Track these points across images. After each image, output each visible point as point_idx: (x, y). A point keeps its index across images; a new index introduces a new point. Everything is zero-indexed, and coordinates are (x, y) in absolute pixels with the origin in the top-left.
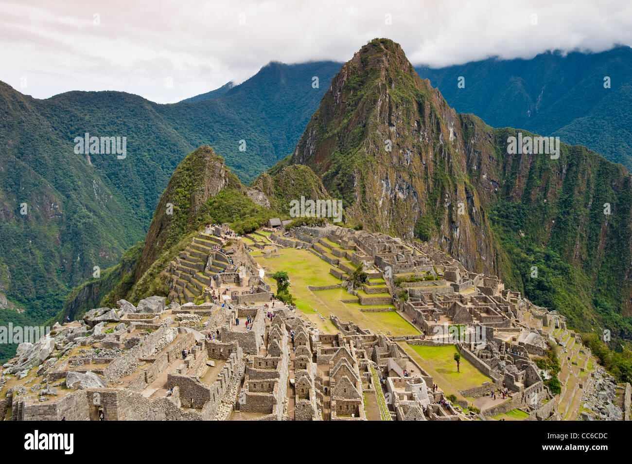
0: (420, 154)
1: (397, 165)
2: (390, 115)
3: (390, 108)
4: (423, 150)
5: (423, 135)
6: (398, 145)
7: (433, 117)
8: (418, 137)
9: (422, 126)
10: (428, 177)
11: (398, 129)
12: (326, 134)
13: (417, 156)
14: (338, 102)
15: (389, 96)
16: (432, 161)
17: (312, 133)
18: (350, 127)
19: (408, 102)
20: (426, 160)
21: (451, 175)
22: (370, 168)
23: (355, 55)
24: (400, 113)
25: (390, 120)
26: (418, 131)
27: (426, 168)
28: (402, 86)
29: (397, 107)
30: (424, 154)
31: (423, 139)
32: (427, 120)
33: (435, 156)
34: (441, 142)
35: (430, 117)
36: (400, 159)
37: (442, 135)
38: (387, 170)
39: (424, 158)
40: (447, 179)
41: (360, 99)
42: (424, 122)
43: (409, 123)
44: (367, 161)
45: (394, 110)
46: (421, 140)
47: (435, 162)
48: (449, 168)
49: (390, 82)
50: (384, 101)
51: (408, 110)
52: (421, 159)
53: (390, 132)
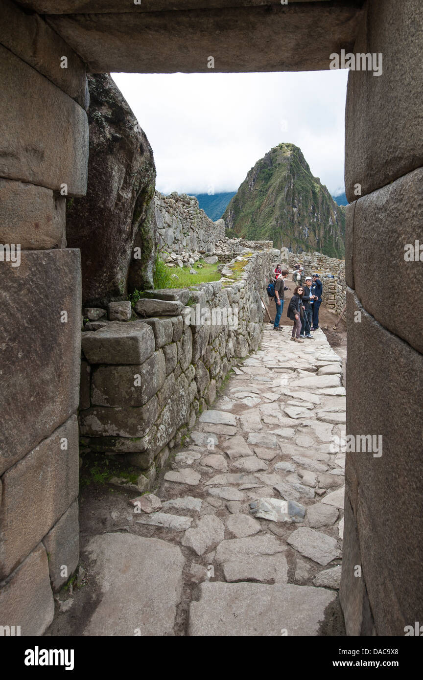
0: (314, 231)
1: (298, 238)
2: (293, 199)
3: (294, 193)
4: (317, 228)
5: (317, 217)
6: (299, 222)
7: (324, 204)
8: (314, 218)
9: (317, 211)
10: (320, 249)
11: (299, 210)
12: (242, 214)
13: (312, 233)
14: (252, 189)
15: (294, 184)
16: (323, 237)
17: (231, 213)
18: (262, 208)
19: (307, 191)
20: (319, 236)
21: (337, 249)
22: (279, 238)
23: (266, 154)
24: (301, 198)
25: (293, 203)
26: (313, 213)
27: (318, 242)
28: (302, 178)
29: (299, 194)
30: (317, 231)
31: (317, 220)
32: (320, 205)
33: (325, 233)
34: (331, 223)
35: (322, 204)
36: (300, 233)
37: (332, 218)
38: (291, 241)
39: (317, 234)
40: (334, 251)
41: (270, 186)
42: (318, 208)
43: (307, 207)
44: (277, 232)
45: (296, 195)
46: (315, 220)
47: (325, 238)
48: (336, 243)
49: (294, 175)
50: (289, 188)
51: (306, 197)
52: (315, 237)
53: (293, 212)
